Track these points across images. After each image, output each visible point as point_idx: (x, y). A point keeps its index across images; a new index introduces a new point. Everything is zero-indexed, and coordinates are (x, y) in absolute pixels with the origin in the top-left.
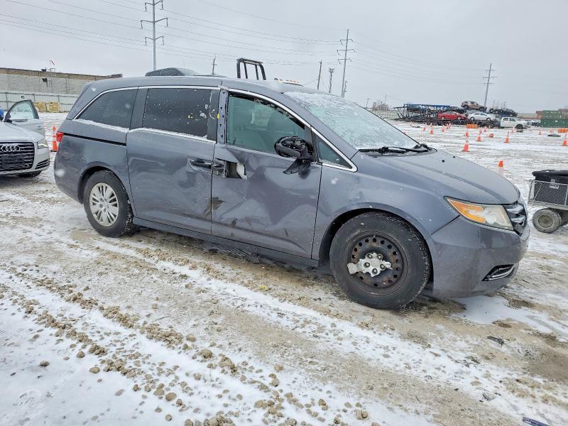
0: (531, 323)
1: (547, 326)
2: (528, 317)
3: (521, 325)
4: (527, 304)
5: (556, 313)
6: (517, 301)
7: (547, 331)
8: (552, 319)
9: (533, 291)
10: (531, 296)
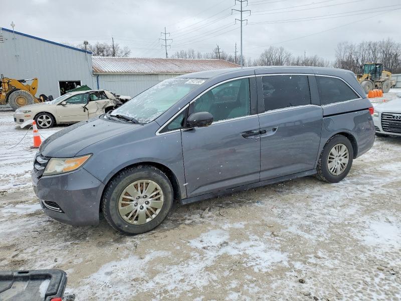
0: (28, 206)
1: (18, 208)
2: (29, 209)
3: (32, 203)
4: (31, 215)
5: (12, 218)
6: (37, 215)
7: (17, 206)
8: (15, 213)
9: (28, 227)
10: (29, 222)
